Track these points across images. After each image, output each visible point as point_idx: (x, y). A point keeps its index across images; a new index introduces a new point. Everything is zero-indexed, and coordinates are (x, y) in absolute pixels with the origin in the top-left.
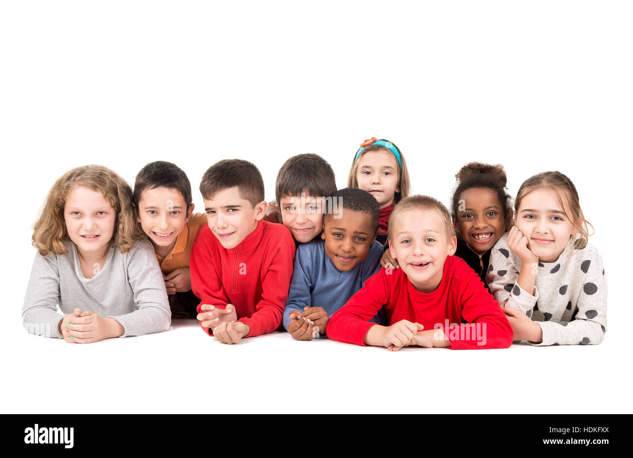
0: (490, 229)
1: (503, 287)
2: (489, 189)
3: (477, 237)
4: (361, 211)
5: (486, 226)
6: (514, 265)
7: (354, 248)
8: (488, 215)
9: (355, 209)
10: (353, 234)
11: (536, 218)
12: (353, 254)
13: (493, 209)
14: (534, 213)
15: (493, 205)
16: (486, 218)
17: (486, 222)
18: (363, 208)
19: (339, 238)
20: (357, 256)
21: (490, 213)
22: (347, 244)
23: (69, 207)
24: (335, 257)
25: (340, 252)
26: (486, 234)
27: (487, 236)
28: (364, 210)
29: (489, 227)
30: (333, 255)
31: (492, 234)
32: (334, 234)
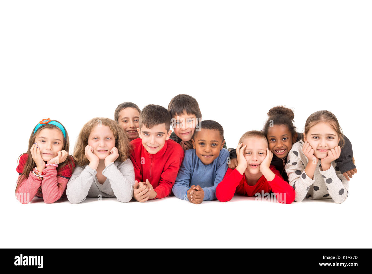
0: (284, 147)
1: (294, 171)
2: (284, 125)
3: (277, 151)
4: (214, 129)
5: (282, 146)
6: (301, 160)
7: (212, 151)
8: (283, 139)
9: (210, 128)
10: (210, 143)
11: (319, 138)
12: (210, 153)
13: (286, 136)
14: (318, 136)
15: (285, 134)
16: (282, 141)
17: (282, 144)
18: (214, 128)
19: (202, 146)
20: (213, 154)
21: (284, 138)
22: (208, 148)
23: (93, 134)
24: (202, 156)
25: (204, 153)
26: (282, 150)
27: (283, 151)
28: (215, 129)
29: (284, 146)
30: (200, 155)
31: (285, 149)
32: (200, 144)
